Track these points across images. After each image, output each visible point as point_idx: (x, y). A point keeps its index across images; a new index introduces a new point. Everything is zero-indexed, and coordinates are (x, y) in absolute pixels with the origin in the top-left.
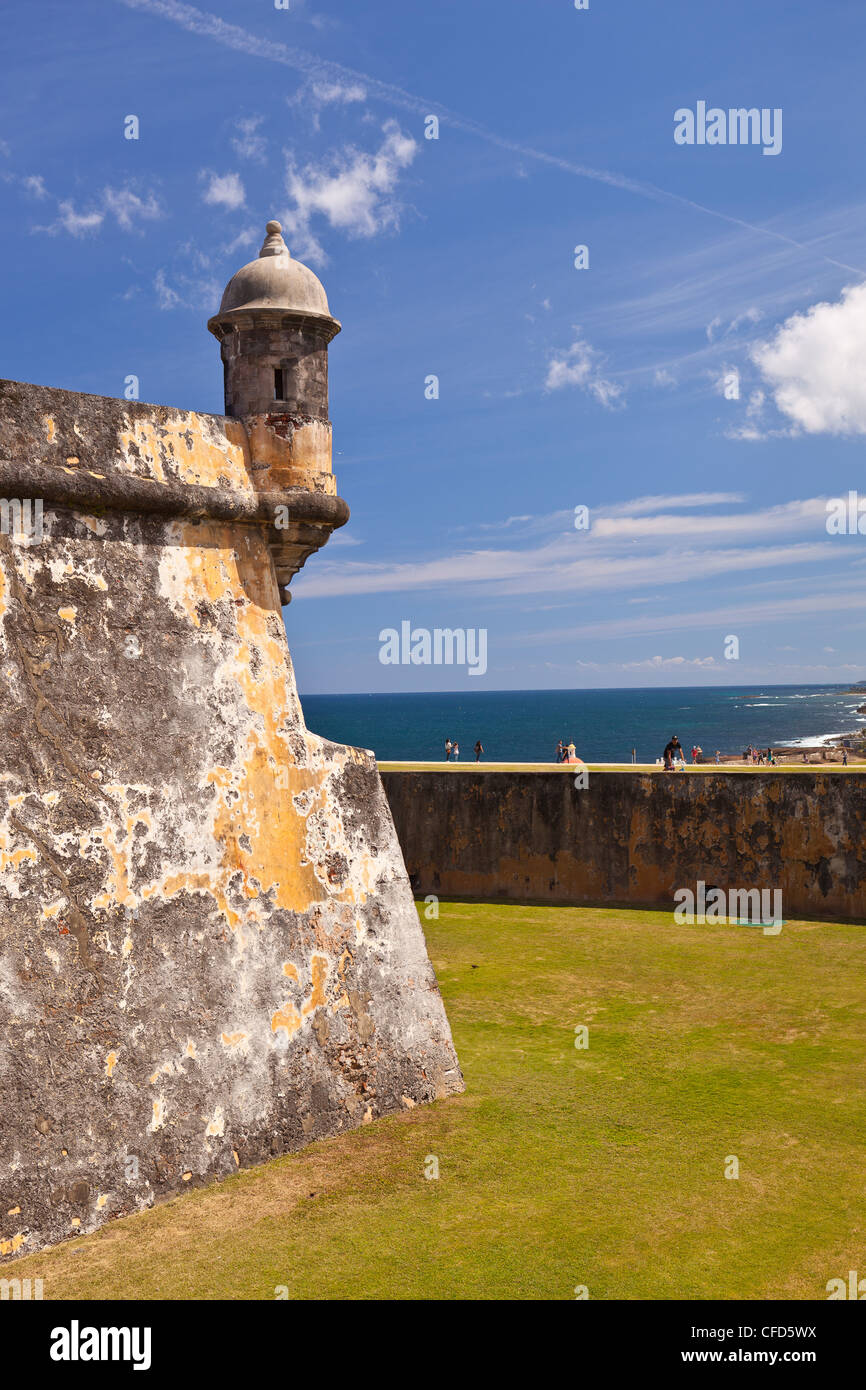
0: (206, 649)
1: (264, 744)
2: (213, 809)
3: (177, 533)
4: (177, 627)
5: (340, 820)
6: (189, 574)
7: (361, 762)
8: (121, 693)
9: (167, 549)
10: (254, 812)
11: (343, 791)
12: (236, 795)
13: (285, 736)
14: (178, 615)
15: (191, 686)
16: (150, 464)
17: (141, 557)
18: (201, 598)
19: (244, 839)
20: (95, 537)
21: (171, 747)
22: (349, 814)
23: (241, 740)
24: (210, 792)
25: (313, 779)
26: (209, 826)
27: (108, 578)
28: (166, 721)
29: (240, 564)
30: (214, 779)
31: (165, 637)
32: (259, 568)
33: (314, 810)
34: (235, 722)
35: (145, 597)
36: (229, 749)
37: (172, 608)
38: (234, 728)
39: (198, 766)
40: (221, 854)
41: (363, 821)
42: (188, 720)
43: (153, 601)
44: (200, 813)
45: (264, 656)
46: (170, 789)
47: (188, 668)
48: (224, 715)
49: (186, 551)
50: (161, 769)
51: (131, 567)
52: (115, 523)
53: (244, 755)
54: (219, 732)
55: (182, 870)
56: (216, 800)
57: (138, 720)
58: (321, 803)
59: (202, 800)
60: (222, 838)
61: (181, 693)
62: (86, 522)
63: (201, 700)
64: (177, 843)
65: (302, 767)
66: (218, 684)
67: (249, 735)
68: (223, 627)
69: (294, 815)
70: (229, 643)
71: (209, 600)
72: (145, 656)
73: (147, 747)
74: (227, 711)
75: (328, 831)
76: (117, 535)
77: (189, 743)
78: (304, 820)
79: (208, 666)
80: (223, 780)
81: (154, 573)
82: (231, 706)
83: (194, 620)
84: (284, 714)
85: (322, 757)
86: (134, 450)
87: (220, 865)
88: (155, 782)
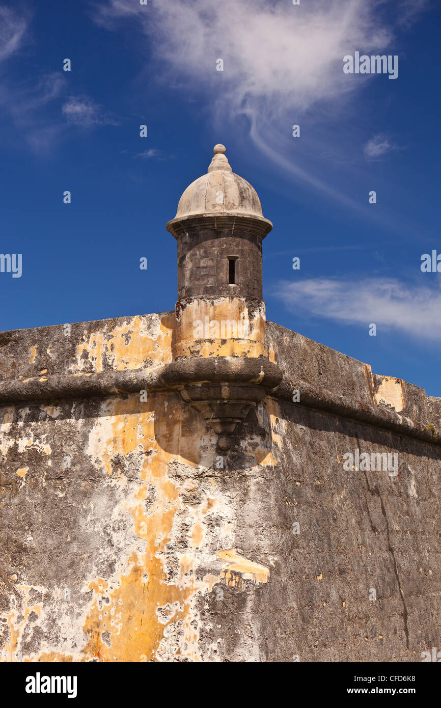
0: (112, 490)
1: (141, 563)
2: (88, 609)
3: (109, 408)
4: (94, 475)
5: (197, 633)
6: (112, 436)
7: (233, 584)
8: (43, 523)
9: (100, 420)
10: (119, 615)
11: (206, 607)
12: (108, 601)
13: (162, 558)
14: (97, 467)
15: (93, 518)
16: (93, 363)
17: (79, 429)
18: (116, 453)
19: (106, 635)
20: (51, 419)
21: (68, 562)
22: (210, 626)
23: (124, 558)
24: (88, 597)
25: (180, 594)
26: (82, 621)
27: (53, 446)
28: (69, 543)
29: (156, 423)
30: (94, 587)
31: (83, 484)
32: (170, 425)
33: (173, 621)
34: (120, 546)
35: (75, 457)
36: (111, 566)
37: (93, 463)
38: (119, 550)
39: (84, 576)
40: (85, 643)
41: (222, 635)
42: (85, 542)
43: (80, 458)
44: (77, 610)
45: (159, 493)
46: (59, 591)
47: (95, 505)
48: (114, 540)
49: (113, 419)
50: (56, 576)
51: (70, 436)
52: (67, 407)
53: (123, 570)
54: (107, 552)
55: (54, 650)
56: (92, 602)
57: (50, 542)
58: (181, 615)
59: (81, 602)
60: (89, 631)
61: (84, 523)
62: (47, 410)
63: (98, 528)
64: (55, 630)
65: (171, 583)
66: (115, 516)
67: (131, 555)
68: (131, 473)
69: (155, 622)
70: (131, 485)
71: (122, 454)
72: (66, 498)
73: (51, 560)
74: (116, 537)
75: (182, 639)
76: (66, 415)
77: (82, 559)
78: (163, 627)
79: (111, 503)
80: (101, 588)
81: (86, 437)
82: (122, 533)
83: (107, 468)
84: (166, 540)
85: (194, 577)
86: (85, 355)
87: (82, 651)
88: (51, 586)
